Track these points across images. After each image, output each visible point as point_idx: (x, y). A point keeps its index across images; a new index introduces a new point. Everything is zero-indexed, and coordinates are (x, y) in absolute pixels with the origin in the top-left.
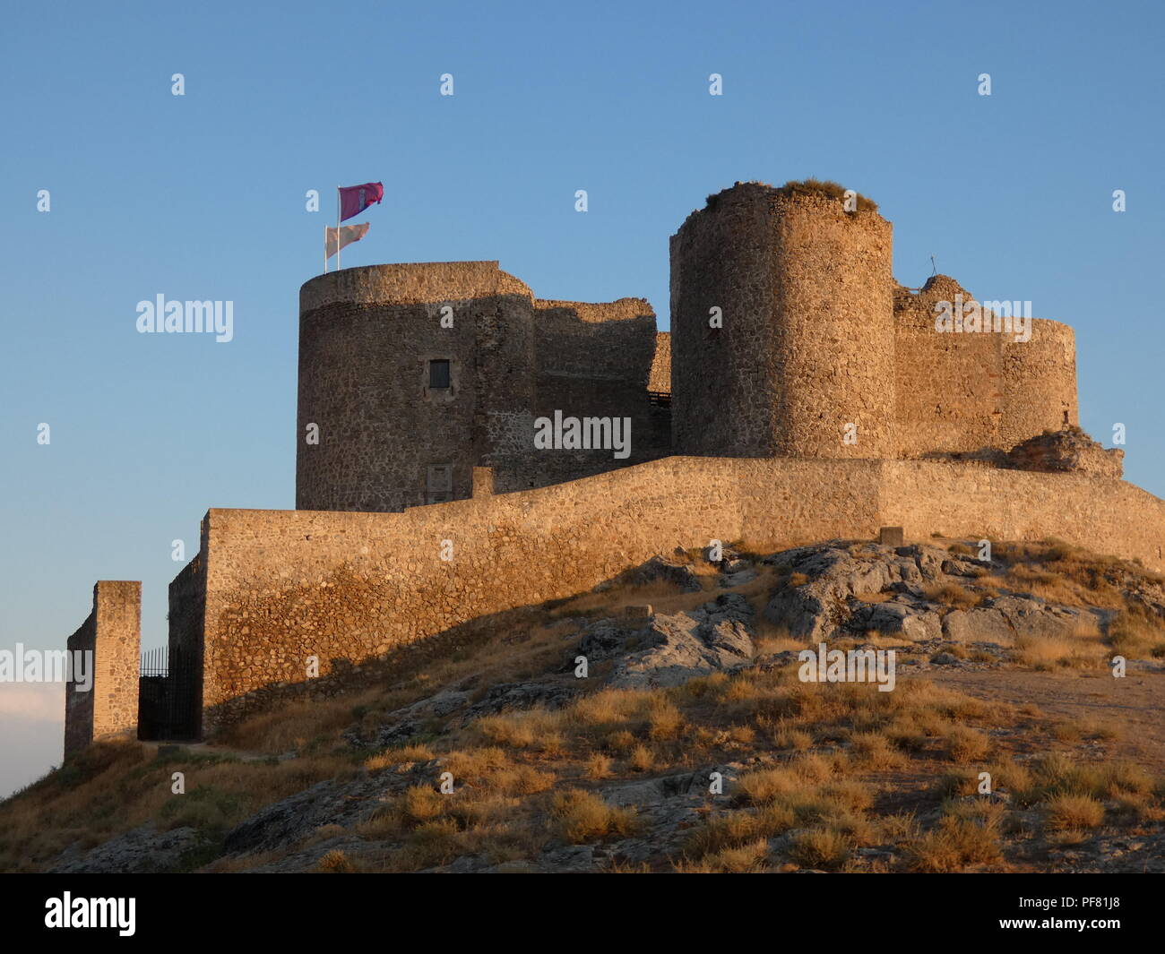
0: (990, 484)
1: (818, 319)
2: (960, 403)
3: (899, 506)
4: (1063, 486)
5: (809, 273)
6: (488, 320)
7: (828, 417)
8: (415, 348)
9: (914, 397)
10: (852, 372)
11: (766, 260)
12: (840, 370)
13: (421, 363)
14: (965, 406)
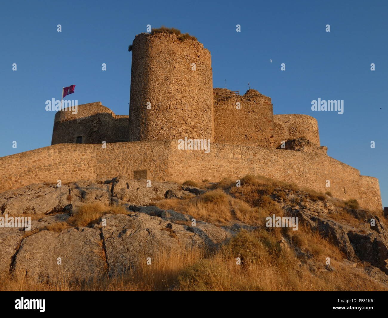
0: (241, 154)
1: (162, 84)
2: (255, 133)
3: (181, 165)
4: (286, 156)
5: (159, 65)
6: (95, 122)
7: (165, 128)
8: (72, 133)
9: (235, 132)
10: (178, 107)
11: (143, 63)
12: (172, 106)
13: (74, 138)
14: (257, 134)
